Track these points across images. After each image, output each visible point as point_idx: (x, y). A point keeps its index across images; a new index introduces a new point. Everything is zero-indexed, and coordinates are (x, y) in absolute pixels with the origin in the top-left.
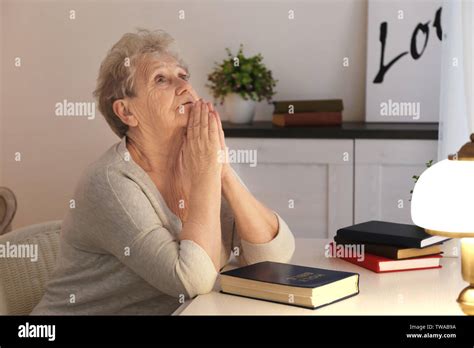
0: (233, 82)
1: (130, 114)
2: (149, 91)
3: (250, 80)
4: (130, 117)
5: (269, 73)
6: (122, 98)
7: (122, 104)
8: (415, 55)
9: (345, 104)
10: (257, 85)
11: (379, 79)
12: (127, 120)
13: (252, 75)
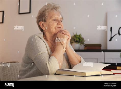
0: (74, 40)
1: (44, 26)
2: (50, 21)
3: (78, 39)
4: (43, 27)
5: (83, 38)
6: (42, 21)
7: (42, 23)
8: (119, 34)
9: (102, 45)
10: (80, 41)
11: (110, 40)
12: (42, 27)
13: (79, 38)
